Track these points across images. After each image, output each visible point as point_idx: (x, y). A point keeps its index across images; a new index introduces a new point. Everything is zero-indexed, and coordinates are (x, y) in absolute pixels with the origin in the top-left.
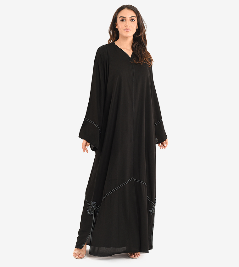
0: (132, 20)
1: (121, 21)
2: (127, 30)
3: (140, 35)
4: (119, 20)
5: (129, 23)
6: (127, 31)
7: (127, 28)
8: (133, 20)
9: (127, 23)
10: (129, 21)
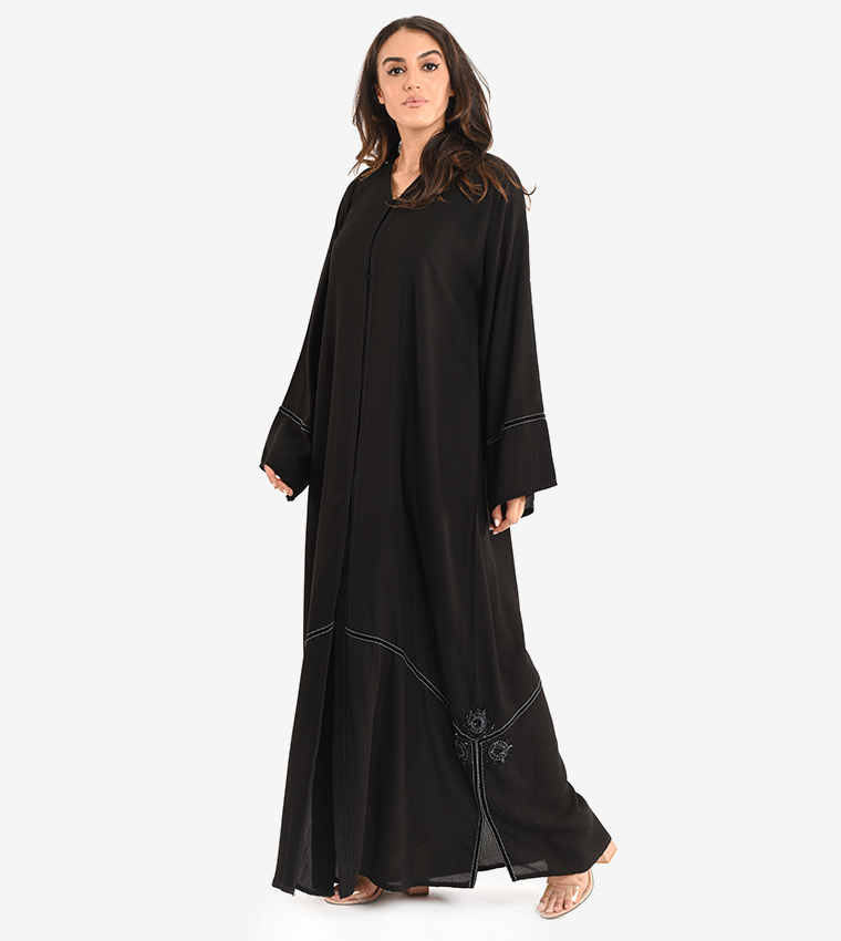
0: (429, 66)
1: (390, 73)
2: (413, 102)
3: (457, 117)
4: (382, 71)
5: (416, 76)
6: (413, 104)
7: (411, 93)
8: (433, 65)
9: (409, 78)
10: (418, 70)
